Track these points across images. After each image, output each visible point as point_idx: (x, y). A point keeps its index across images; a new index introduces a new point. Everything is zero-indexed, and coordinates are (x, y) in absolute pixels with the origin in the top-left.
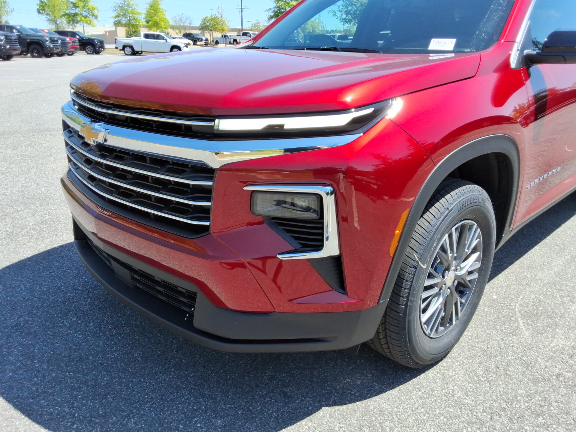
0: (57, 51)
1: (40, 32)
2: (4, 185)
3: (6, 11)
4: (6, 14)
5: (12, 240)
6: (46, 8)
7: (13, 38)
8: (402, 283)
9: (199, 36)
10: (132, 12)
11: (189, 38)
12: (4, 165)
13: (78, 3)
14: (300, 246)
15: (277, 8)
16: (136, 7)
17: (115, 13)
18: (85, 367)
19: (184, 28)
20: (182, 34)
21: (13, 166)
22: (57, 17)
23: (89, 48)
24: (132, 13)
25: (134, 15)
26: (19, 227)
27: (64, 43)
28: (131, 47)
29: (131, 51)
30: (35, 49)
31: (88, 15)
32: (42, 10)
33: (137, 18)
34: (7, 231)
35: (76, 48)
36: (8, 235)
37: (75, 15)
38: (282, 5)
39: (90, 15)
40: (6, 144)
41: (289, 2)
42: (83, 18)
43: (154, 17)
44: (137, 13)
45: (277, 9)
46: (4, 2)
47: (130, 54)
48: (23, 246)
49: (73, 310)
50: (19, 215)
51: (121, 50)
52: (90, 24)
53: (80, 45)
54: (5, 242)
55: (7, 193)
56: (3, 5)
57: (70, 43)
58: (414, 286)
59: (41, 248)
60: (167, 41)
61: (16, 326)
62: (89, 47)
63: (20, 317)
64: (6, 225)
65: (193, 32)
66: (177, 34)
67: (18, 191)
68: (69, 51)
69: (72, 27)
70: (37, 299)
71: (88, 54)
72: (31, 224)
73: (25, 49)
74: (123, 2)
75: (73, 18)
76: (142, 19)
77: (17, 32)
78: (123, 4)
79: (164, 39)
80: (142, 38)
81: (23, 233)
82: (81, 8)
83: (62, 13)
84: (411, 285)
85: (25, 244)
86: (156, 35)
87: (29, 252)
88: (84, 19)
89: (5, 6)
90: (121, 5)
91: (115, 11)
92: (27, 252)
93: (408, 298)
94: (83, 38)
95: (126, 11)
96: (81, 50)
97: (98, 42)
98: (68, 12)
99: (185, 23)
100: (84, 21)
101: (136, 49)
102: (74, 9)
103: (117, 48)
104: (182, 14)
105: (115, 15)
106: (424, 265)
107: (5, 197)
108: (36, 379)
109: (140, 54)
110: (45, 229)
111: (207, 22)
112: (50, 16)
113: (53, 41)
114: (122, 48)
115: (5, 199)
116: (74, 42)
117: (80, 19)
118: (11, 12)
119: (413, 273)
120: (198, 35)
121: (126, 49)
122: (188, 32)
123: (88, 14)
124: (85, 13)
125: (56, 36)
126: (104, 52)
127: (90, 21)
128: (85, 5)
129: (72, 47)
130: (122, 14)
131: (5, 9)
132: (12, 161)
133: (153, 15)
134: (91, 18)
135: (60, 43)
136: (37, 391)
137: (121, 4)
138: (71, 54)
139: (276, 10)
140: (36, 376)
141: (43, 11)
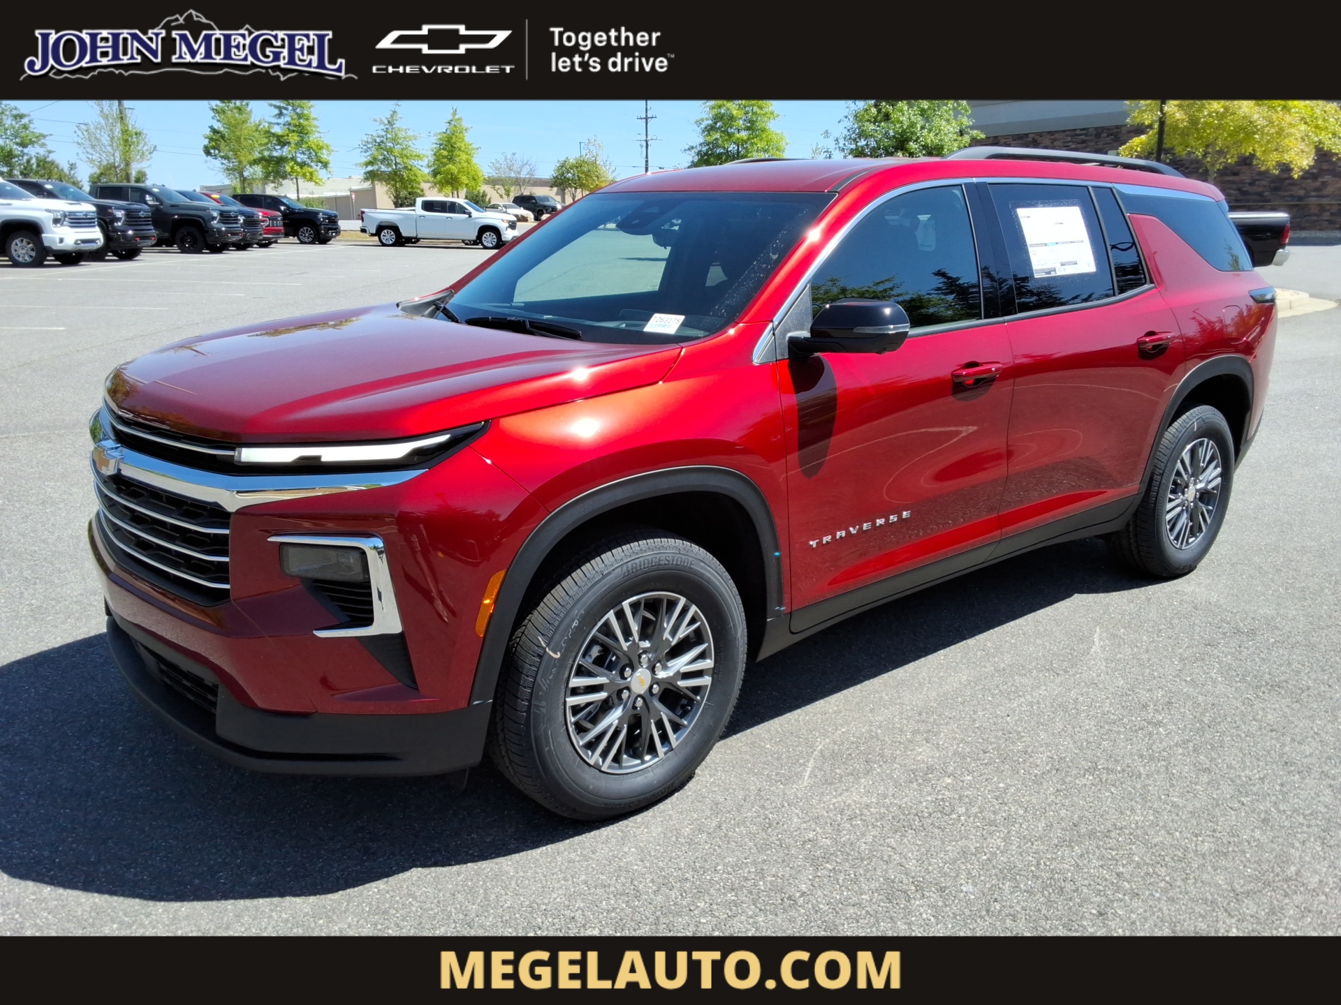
0: (235, 239)
1: (201, 200)
2: (50, 525)
3: (139, 151)
4: (138, 157)
5: (36, 620)
6: (223, 144)
7: (141, 214)
8: (520, 679)
9: (548, 201)
10: (401, 154)
11: (527, 205)
12: (59, 487)
13: (288, 135)
14: (348, 619)
15: (708, 145)
16: (410, 143)
17: (366, 157)
18: (89, 803)
19: (518, 182)
20: (512, 198)
21: (75, 490)
22: (245, 163)
23: (306, 232)
24: (402, 156)
25: (406, 160)
26: (53, 599)
27: (251, 222)
28: (395, 229)
29: (394, 237)
30: (189, 234)
31: (308, 161)
32: (214, 148)
33: (411, 166)
34: (32, 605)
35: (277, 232)
36: (32, 611)
37: (281, 161)
38: (716, 139)
39: (312, 161)
40: (75, 447)
41: (734, 133)
42: (297, 168)
43: (447, 164)
44: (411, 156)
45: (707, 147)
46: (136, 134)
47: (391, 242)
48: (51, 629)
49: (98, 729)
50: (59, 579)
51: (372, 235)
52: (311, 179)
53: (285, 225)
54: (24, 623)
55: (49, 540)
56: (135, 140)
57: (263, 221)
58: (539, 684)
59: (80, 634)
60: (470, 216)
61: (7, 746)
62: (305, 228)
63: (16, 734)
64: (34, 595)
65: (539, 192)
66: (501, 196)
67: (71, 537)
68: (261, 238)
69: (273, 185)
70: (50, 711)
71: (302, 243)
72: (76, 594)
73: (167, 234)
74: (384, 134)
75: (276, 168)
76: (423, 167)
77: (153, 200)
78: (383, 136)
79: (464, 213)
80: (418, 210)
81: (57, 608)
82: (293, 145)
83: (257, 155)
84: (534, 682)
85: (56, 627)
86: (448, 204)
87: (58, 639)
88: (299, 170)
89: (138, 143)
90: (378, 140)
91: (366, 151)
92: (55, 638)
93: (530, 701)
94: (293, 209)
95: (390, 151)
96: (287, 235)
97: (324, 219)
98: (266, 153)
99: (519, 173)
100: (298, 173)
101: (405, 233)
102: (278, 147)
103: (363, 231)
104: (514, 154)
105: (366, 160)
106: (556, 653)
107: (45, 546)
108: (15, 816)
109: (415, 243)
110: (95, 603)
111: (568, 172)
112: (229, 162)
113: (226, 217)
114: (374, 232)
115: (45, 549)
116: (273, 219)
117: (290, 170)
118: (150, 153)
119: (537, 665)
120: (546, 199)
121: (383, 234)
122: (526, 193)
123: (309, 158)
124: (302, 156)
125: (236, 207)
126: (338, 238)
127: (311, 173)
128: (302, 140)
129: (268, 231)
130: (381, 157)
131: (138, 148)
132: (76, 480)
133: (445, 160)
134: (315, 167)
135: (242, 221)
136: (13, 829)
137: (378, 137)
138: (265, 245)
139: (704, 149)
140: (17, 812)
141: (217, 151)
